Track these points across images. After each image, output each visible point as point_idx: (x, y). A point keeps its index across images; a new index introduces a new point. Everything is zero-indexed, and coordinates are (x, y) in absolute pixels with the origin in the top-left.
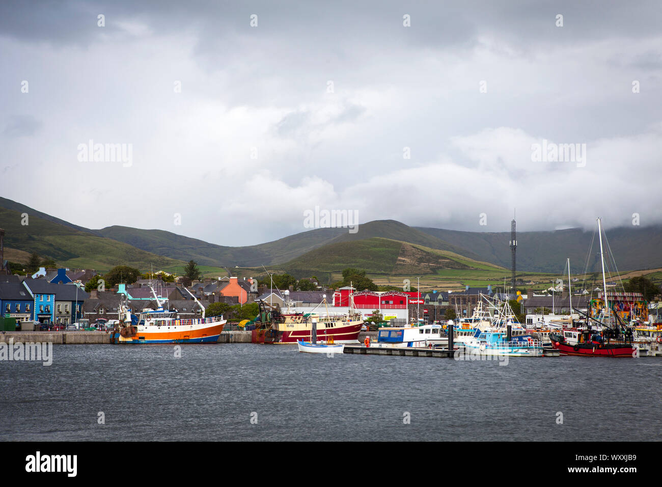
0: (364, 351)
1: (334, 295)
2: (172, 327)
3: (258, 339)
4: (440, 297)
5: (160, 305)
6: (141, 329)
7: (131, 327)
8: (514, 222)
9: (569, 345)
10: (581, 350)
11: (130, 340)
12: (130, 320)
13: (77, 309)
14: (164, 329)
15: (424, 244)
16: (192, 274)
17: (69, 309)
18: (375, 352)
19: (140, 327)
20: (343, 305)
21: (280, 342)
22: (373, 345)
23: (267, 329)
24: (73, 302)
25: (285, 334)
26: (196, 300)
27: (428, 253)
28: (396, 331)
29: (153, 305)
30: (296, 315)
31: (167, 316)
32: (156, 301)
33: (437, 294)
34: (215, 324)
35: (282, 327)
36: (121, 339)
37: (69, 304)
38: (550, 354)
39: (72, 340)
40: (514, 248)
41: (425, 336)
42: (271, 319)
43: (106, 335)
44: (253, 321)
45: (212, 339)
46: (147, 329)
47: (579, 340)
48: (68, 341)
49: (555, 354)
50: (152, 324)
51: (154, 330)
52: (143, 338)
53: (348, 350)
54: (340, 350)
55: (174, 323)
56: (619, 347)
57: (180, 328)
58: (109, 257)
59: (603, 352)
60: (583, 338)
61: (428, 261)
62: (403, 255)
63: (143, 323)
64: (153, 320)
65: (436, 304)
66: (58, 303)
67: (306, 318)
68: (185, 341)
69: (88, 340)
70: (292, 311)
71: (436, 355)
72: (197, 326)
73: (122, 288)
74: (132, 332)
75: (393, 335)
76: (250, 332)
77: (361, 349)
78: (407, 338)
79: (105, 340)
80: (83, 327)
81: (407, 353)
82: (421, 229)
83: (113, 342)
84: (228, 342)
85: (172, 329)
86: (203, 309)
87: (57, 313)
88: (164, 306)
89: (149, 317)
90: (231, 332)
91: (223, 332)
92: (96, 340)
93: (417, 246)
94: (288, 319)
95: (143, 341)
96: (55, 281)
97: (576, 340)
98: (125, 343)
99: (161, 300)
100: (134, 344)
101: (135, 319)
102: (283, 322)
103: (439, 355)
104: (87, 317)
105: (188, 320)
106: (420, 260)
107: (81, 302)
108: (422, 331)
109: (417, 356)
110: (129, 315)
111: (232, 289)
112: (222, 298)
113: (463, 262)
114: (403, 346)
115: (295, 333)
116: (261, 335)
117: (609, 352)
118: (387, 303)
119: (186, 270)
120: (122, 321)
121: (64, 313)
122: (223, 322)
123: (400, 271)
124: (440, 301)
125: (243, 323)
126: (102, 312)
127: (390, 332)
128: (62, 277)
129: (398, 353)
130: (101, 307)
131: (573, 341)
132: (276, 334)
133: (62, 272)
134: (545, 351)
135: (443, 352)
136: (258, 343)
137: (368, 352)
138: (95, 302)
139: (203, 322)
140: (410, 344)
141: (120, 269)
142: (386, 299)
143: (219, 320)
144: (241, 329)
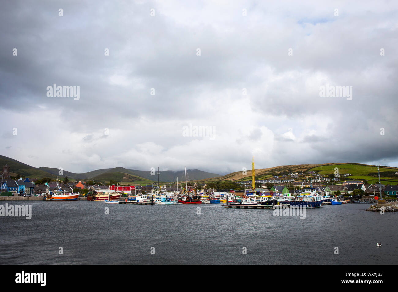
0: (125, 203)
1: (110, 187)
2: (63, 195)
3: (89, 199)
4: (139, 188)
5: (59, 189)
6: (53, 196)
7: (50, 196)
8: (159, 168)
9: (183, 201)
10: (187, 202)
11: (49, 199)
12: (50, 193)
13: (32, 190)
14: (60, 196)
15: (131, 174)
16: (66, 180)
17: (29, 190)
18: (128, 203)
19: (53, 195)
20: (112, 190)
21: (96, 200)
22: (127, 201)
23: (92, 196)
24: (31, 188)
25: (97, 198)
26: (71, 187)
27: (131, 176)
28: (134, 197)
29: (57, 189)
30: (101, 192)
31: (61, 192)
32: (58, 188)
33: (138, 187)
34: (76, 195)
35: (97, 196)
36: (46, 199)
37: (29, 188)
38: (179, 204)
39: (31, 199)
40: (159, 175)
41: (143, 199)
42: (93, 193)
43: (42, 198)
44: (87, 194)
45: (75, 199)
46: (55, 196)
47: (186, 199)
48: (29, 199)
49: (181, 203)
50: (56, 194)
51: (58, 196)
52: (54, 199)
53: (120, 203)
54: (118, 203)
55: (63, 194)
56: (197, 201)
57: (65, 196)
58: (41, 176)
59: (193, 203)
60: (187, 199)
61: (131, 178)
62: (125, 176)
63: (54, 194)
64: (57, 193)
65: (138, 189)
66: (26, 188)
67: (104, 193)
68: (67, 200)
69: (36, 199)
70: (100, 191)
71: (148, 204)
72: (71, 195)
73: (46, 184)
74: (50, 197)
75: (133, 198)
76: (87, 197)
77: (124, 202)
78: (137, 199)
79: (41, 199)
80: (34, 195)
81: (143, 204)
82: (130, 170)
83: (44, 200)
84: (80, 200)
85: (63, 196)
86: (73, 190)
87: (25, 191)
88: (61, 189)
89: (56, 192)
90: (81, 197)
91: (78, 197)
92: (38, 199)
93: (129, 174)
94: (98, 193)
95: (53, 200)
96: (25, 182)
97: (185, 199)
98: (48, 200)
99: (59, 188)
100: (51, 200)
101: (51, 193)
102: (97, 194)
103: (149, 204)
104: (35, 192)
105: (68, 193)
106: (129, 178)
107: (33, 188)
108: (141, 197)
109: (142, 204)
110: (49, 192)
111: (80, 185)
112: (76, 187)
113: (141, 179)
114: (136, 201)
115: (100, 197)
116: (90, 198)
117: (194, 203)
118: (125, 189)
119: (65, 179)
120: (47, 194)
121: (28, 191)
122: (79, 194)
123: (124, 181)
124: (139, 189)
125: (84, 194)
126: (40, 191)
127: (132, 197)
128: (27, 181)
129: (136, 204)
130: (40, 189)
131: (184, 200)
132: (95, 198)
133: (27, 179)
134: (178, 203)
135: (150, 203)
136: (89, 200)
137: (126, 203)
138: (38, 188)
139: (73, 194)
140: (138, 201)
141: (45, 178)
142: (125, 188)
143: (77, 194)
144: (83, 196)
